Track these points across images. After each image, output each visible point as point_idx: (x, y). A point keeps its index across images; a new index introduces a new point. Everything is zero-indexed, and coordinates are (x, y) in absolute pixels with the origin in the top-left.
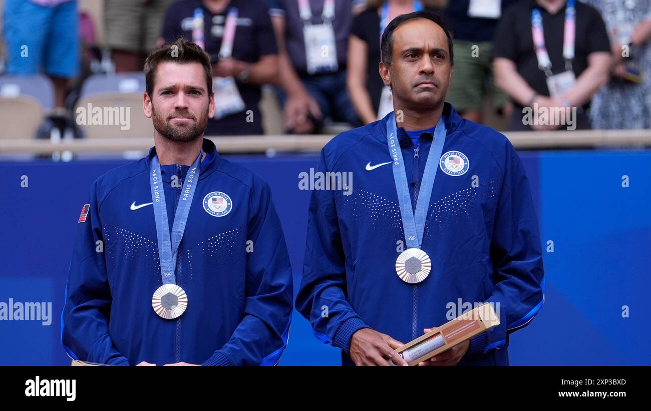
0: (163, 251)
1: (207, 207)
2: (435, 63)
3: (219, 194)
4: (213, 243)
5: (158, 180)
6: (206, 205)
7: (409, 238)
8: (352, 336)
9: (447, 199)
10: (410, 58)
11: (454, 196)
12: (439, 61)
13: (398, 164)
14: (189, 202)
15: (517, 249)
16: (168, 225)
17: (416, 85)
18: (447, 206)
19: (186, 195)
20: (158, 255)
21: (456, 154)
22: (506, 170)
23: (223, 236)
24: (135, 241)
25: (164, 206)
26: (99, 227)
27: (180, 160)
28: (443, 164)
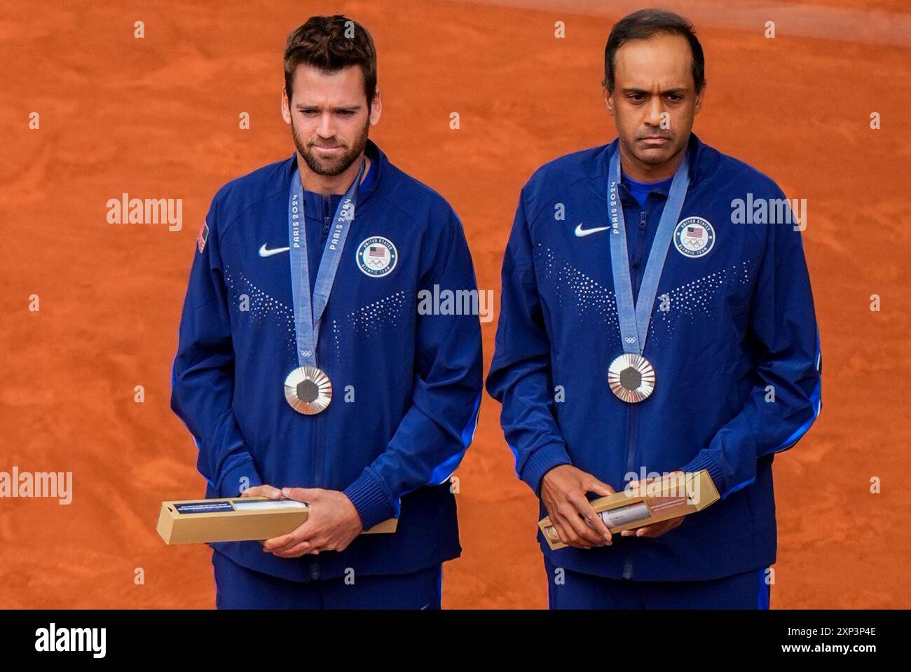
0: (300, 321)
1: (362, 262)
2: (669, 106)
3: (380, 241)
4: (368, 313)
5: (298, 213)
6: (361, 258)
7: (628, 341)
8: (542, 478)
9: (680, 292)
10: (634, 99)
11: (690, 287)
12: (675, 103)
13: (617, 233)
14: (339, 251)
15: (782, 345)
16: (308, 284)
17: (640, 139)
18: (679, 301)
19: (335, 242)
20: (293, 325)
21: (698, 221)
22: (767, 244)
23: (382, 304)
24: (263, 303)
25: (304, 254)
26: (219, 267)
27: (328, 189)
28: (678, 238)
